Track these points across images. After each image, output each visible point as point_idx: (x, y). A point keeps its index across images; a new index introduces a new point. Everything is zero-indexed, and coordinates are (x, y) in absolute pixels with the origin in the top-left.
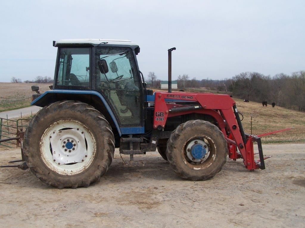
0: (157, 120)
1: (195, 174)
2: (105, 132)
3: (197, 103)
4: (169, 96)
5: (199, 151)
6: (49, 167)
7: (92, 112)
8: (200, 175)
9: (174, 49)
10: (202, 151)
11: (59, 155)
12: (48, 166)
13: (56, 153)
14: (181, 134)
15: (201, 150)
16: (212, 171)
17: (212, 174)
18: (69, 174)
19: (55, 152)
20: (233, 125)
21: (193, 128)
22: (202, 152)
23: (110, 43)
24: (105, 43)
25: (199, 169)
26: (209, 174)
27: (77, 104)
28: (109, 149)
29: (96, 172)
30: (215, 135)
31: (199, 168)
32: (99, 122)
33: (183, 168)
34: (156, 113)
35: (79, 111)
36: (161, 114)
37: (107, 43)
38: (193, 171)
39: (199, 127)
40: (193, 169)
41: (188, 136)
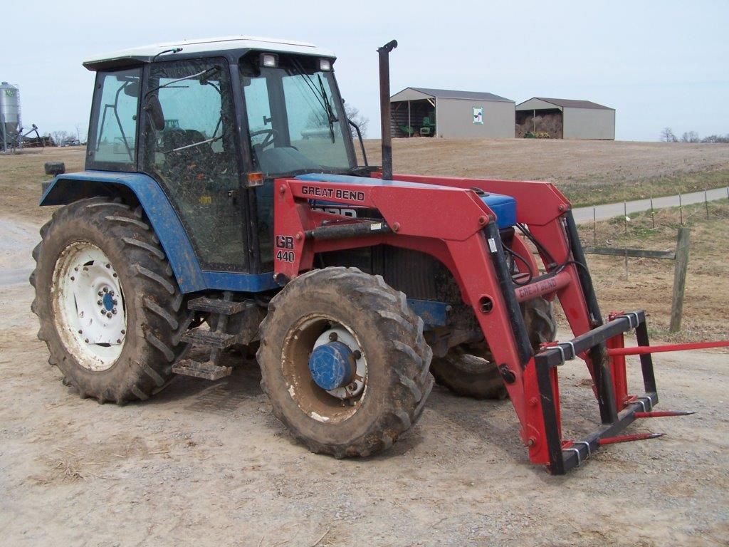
0: (281, 258)
1: (312, 432)
2: (136, 279)
3: (376, 215)
4: (308, 189)
5: (326, 364)
6: (66, 345)
7: (119, 226)
8: (324, 439)
9: (393, 44)
10: (334, 366)
11: (91, 321)
12: (64, 342)
13: (85, 315)
14: (279, 306)
15: (331, 364)
16: (354, 437)
17: (354, 445)
18: (93, 368)
19: (82, 312)
20: (482, 295)
21: (305, 292)
22: (334, 369)
23: (187, 50)
24: (175, 52)
25: (326, 419)
26: (346, 442)
27: (95, 207)
28: (147, 323)
29: (127, 373)
30: (361, 323)
31: (325, 415)
32: (126, 251)
33: (283, 406)
34: (278, 237)
35: (95, 222)
36: (287, 243)
37: (179, 50)
38: (307, 420)
39: (320, 291)
40: (308, 416)
41: (293, 314)
